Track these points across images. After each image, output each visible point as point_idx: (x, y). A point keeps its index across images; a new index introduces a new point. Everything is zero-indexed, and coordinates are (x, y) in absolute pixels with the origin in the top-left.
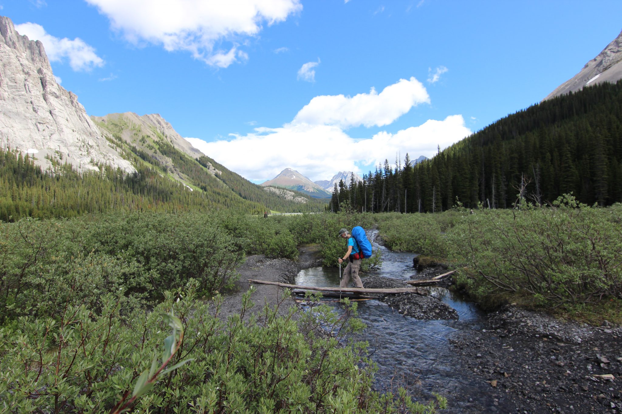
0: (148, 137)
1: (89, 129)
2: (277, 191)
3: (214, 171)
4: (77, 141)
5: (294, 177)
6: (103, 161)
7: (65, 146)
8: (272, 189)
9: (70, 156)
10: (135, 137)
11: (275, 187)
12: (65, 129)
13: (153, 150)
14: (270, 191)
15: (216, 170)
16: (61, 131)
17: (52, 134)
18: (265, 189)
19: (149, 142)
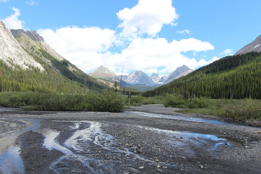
0: (35, 46)
1: (16, 44)
2: (105, 82)
3: (72, 69)
4: (15, 52)
5: (107, 72)
6: (29, 63)
7: (11, 54)
8: (101, 80)
9: (15, 60)
10: (28, 46)
11: (103, 80)
12: (9, 45)
13: (40, 55)
14: (100, 82)
15: (73, 68)
16: (7, 46)
17: (4, 48)
18: (97, 80)
19: (36, 50)
